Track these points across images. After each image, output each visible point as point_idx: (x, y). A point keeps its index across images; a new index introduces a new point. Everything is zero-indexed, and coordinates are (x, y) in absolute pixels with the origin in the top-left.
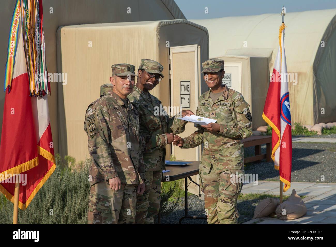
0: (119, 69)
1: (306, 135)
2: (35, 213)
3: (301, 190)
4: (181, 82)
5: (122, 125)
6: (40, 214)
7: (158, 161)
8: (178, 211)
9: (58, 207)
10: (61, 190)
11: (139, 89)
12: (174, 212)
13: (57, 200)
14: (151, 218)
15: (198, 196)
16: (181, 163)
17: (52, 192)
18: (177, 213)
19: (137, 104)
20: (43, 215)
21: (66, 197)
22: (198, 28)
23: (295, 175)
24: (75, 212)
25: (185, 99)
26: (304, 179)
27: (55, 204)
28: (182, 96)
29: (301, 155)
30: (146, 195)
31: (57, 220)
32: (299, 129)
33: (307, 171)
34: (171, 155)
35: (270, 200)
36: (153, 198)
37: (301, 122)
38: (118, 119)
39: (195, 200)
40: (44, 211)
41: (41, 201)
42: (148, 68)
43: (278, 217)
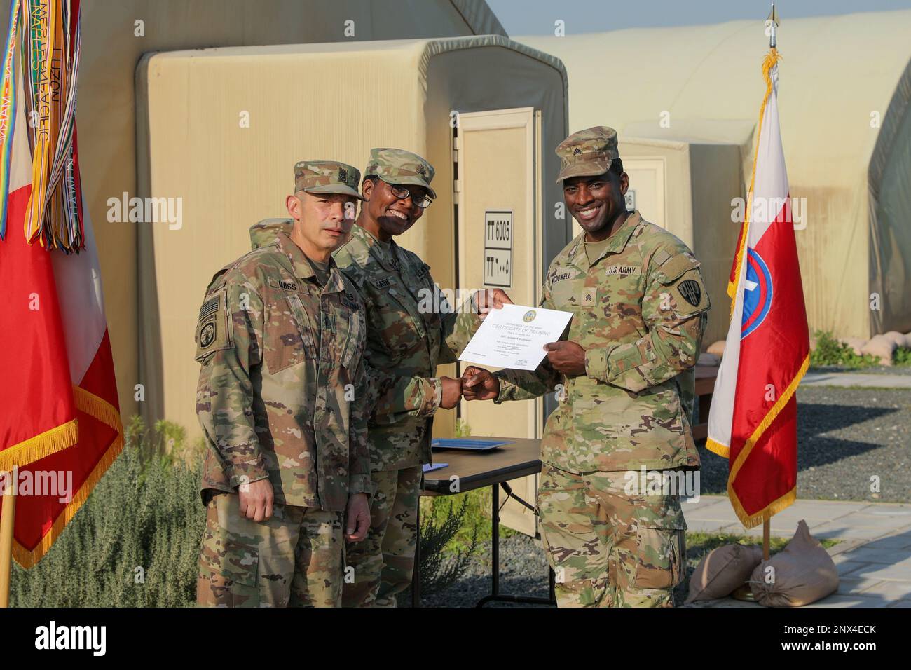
0: (315, 173)
1: (847, 366)
2: (63, 584)
3: (825, 523)
4: (487, 212)
5: (296, 334)
6: (79, 585)
7: (412, 441)
8: (474, 580)
9: (130, 566)
10: (140, 519)
11: (364, 232)
12: (462, 583)
13: (125, 547)
14: (390, 598)
15: (531, 538)
16: (480, 443)
17: (112, 525)
18: (470, 586)
19: (359, 276)
20: (87, 590)
21: (152, 538)
22: (538, 60)
23: (809, 480)
24: (178, 582)
25: (497, 262)
26: (835, 492)
27: (121, 557)
28: (490, 253)
29: (829, 424)
30: (376, 536)
31: (127, 602)
32: (827, 350)
33: (845, 468)
34: (457, 420)
35: (734, 549)
36: (396, 543)
37: (833, 328)
38: (287, 315)
39: (523, 549)
40: (90, 576)
41: (81, 550)
42: (388, 172)
43: (758, 599)
